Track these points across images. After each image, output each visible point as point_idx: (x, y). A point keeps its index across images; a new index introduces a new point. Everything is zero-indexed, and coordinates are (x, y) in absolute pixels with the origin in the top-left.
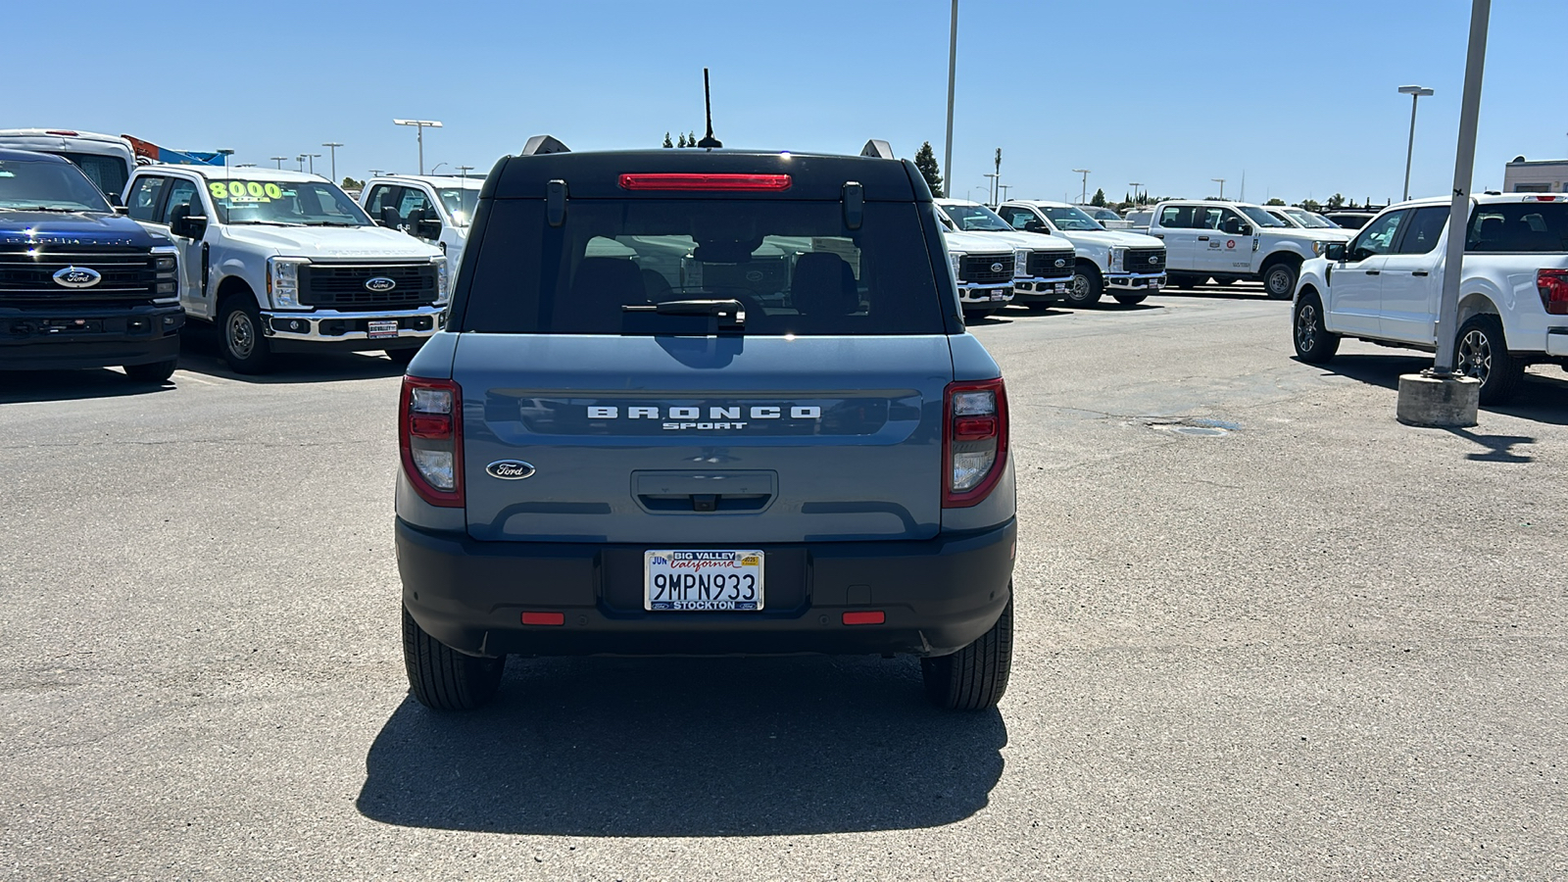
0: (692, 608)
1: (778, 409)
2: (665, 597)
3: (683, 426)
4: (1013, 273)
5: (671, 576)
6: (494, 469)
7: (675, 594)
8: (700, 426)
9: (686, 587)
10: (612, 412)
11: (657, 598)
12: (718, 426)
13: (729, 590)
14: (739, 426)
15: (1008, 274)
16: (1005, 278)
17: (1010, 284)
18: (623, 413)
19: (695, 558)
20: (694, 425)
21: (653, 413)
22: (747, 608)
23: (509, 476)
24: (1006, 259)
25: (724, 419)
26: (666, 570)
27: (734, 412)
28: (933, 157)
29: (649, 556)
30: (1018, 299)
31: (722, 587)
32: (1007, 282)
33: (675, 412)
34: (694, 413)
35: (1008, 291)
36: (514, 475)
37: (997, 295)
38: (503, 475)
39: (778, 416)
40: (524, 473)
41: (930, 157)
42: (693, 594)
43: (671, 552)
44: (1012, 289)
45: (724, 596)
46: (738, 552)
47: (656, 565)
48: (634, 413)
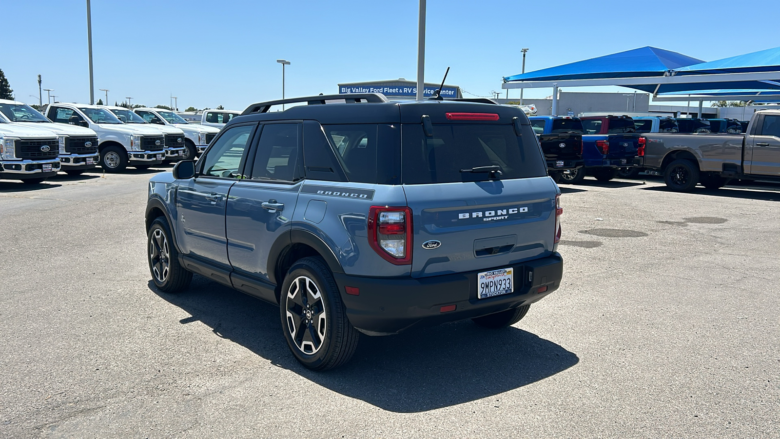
0: (493, 295)
1: (517, 209)
2: (484, 292)
3: (490, 219)
4: (59, 152)
5: (486, 283)
6: (426, 245)
7: (487, 290)
8: (495, 219)
9: (491, 287)
10: (467, 216)
11: (482, 293)
12: (500, 218)
13: (503, 286)
14: (506, 217)
15: (54, 153)
16: (52, 156)
17: (57, 160)
18: (471, 215)
19: (493, 274)
20: (493, 218)
21: (480, 214)
22: (509, 292)
23: (432, 247)
24: (52, 143)
25: (502, 215)
26: (484, 280)
27: (505, 212)
28: (5, 78)
29: (480, 275)
30: (64, 168)
31: (501, 285)
32: (54, 158)
33: (487, 214)
34: (493, 213)
35: (56, 165)
36: (434, 247)
37: (48, 168)
38: (430, 247)
39: (517, 212)
40: (437, 245)
41: (3, 77)
42: (492, 289)
43: (486, 273)
44: (59, 163)
45: (502, 289)
46: (506, 269)
47: (482, 278)
48: (474, 215)
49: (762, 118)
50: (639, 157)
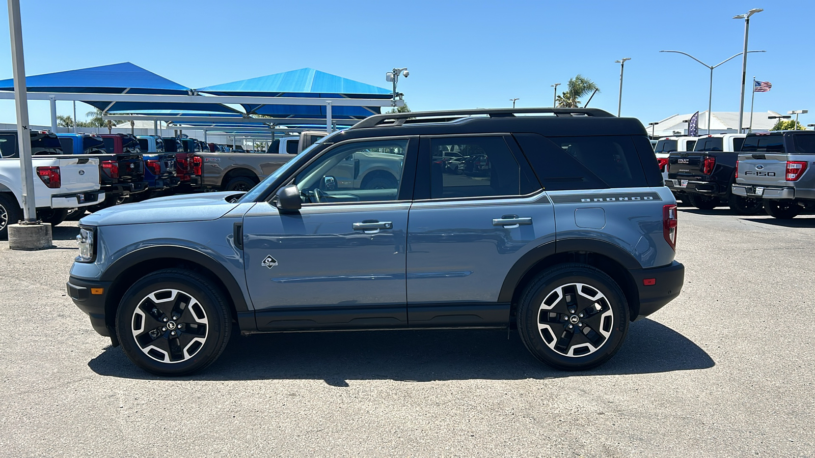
49: (309, 138)
50: (196, 176)
